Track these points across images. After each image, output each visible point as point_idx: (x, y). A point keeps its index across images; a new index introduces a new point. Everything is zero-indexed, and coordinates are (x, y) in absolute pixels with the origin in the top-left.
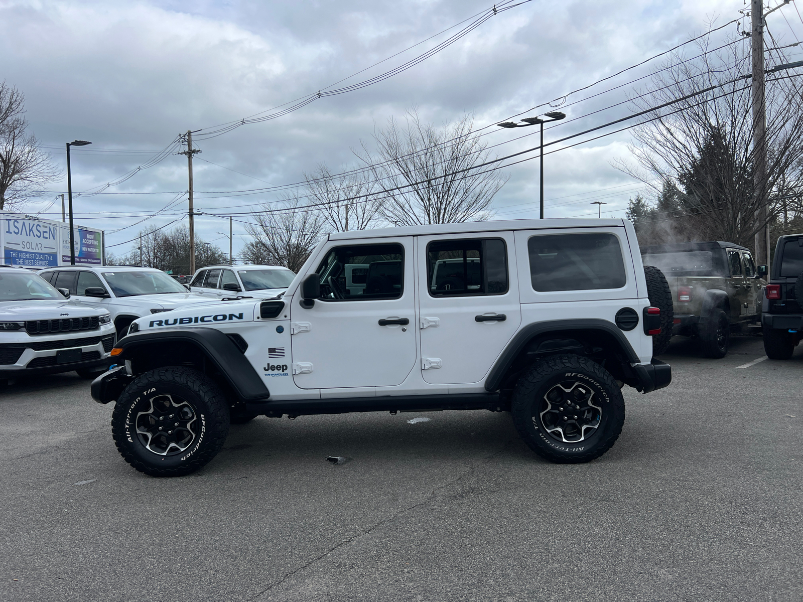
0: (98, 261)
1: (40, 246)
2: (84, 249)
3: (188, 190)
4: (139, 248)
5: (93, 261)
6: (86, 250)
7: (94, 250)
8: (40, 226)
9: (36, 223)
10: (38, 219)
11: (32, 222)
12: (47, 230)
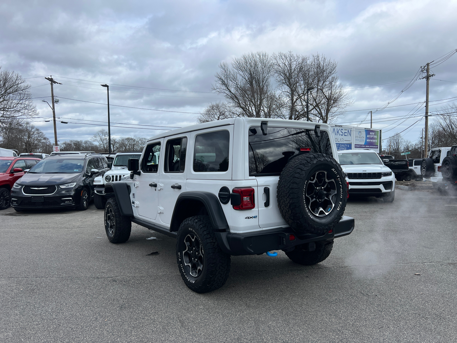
0: (377, 147)
1: (342, 140)
2: (368, 140)
3: (425, 101)
4: (421, 138)
5: (373, 147)
6: (369, 141)
7: (374, 141)
8: (343, 130)
9: (341, 128)
10: (342, 126)
11: (338, 128)
12: (347, 131)
